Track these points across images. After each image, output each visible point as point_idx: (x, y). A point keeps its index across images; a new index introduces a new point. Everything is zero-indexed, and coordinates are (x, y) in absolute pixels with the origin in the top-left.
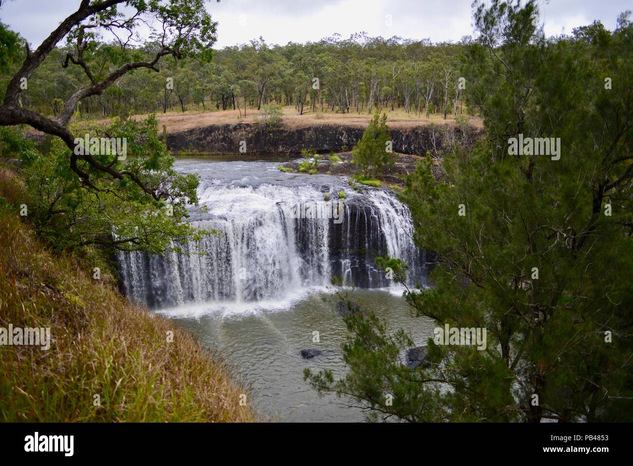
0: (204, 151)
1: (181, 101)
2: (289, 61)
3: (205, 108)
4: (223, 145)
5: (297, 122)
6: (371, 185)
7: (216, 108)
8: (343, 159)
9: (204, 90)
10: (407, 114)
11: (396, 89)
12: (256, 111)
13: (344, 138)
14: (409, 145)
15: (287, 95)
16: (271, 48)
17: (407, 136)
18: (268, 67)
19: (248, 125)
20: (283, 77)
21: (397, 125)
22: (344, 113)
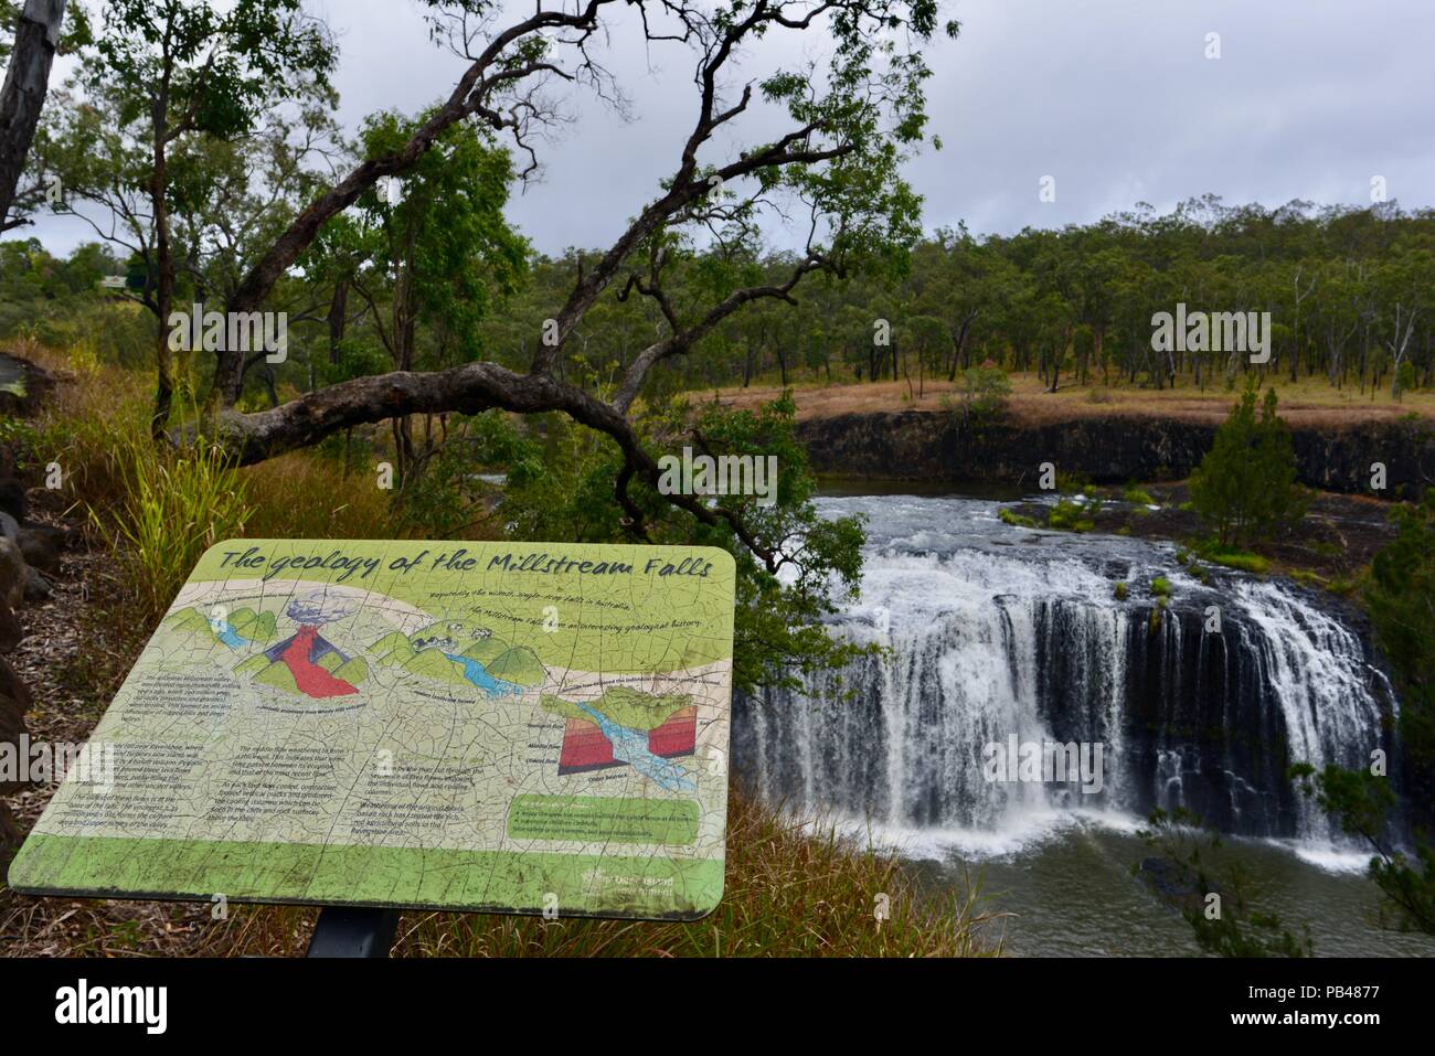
0: (826, 469)
1: (782, 363)
2: (1022, 271)
3: (831, 379)
4: (870, 459)
5: (1042, 409)
6: (1238, 567)
7: (854, 378)
8: (1159, 501)
9: (829, 338)
10: (1334, 390)
11: (1303, 329)
12: (944, 384)
13: (1163, 449)
14: (1345, 469)
15: (1017, 348)
16: (980, 243)
17: (1337, 448)
18: (976, 286)
19: (927, 415)
20: (1008, 307)
21: (1308, 416)
22: (1161, 388)
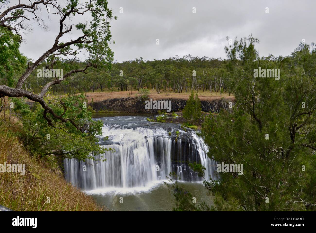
0: (111, 110)
1: (101, 87)
2: (153, 68)
3: (112, 90)
4: (120, 108)
5: (156, 97)
6: (192, 128)
7: (118, 90)
8: (179, 115)
9: (112, 82)
10: (210, 93)
11: (205, 81)
12: (137, 92)
13: (180, 105)
14: (212, 108)
15: (152, 84)
16: (145, 62)
17: (211, 104)
18: (143, 71)
19: (133, 98)
20: (150, 76)
21: (206, 98)
22: (180, 93)
